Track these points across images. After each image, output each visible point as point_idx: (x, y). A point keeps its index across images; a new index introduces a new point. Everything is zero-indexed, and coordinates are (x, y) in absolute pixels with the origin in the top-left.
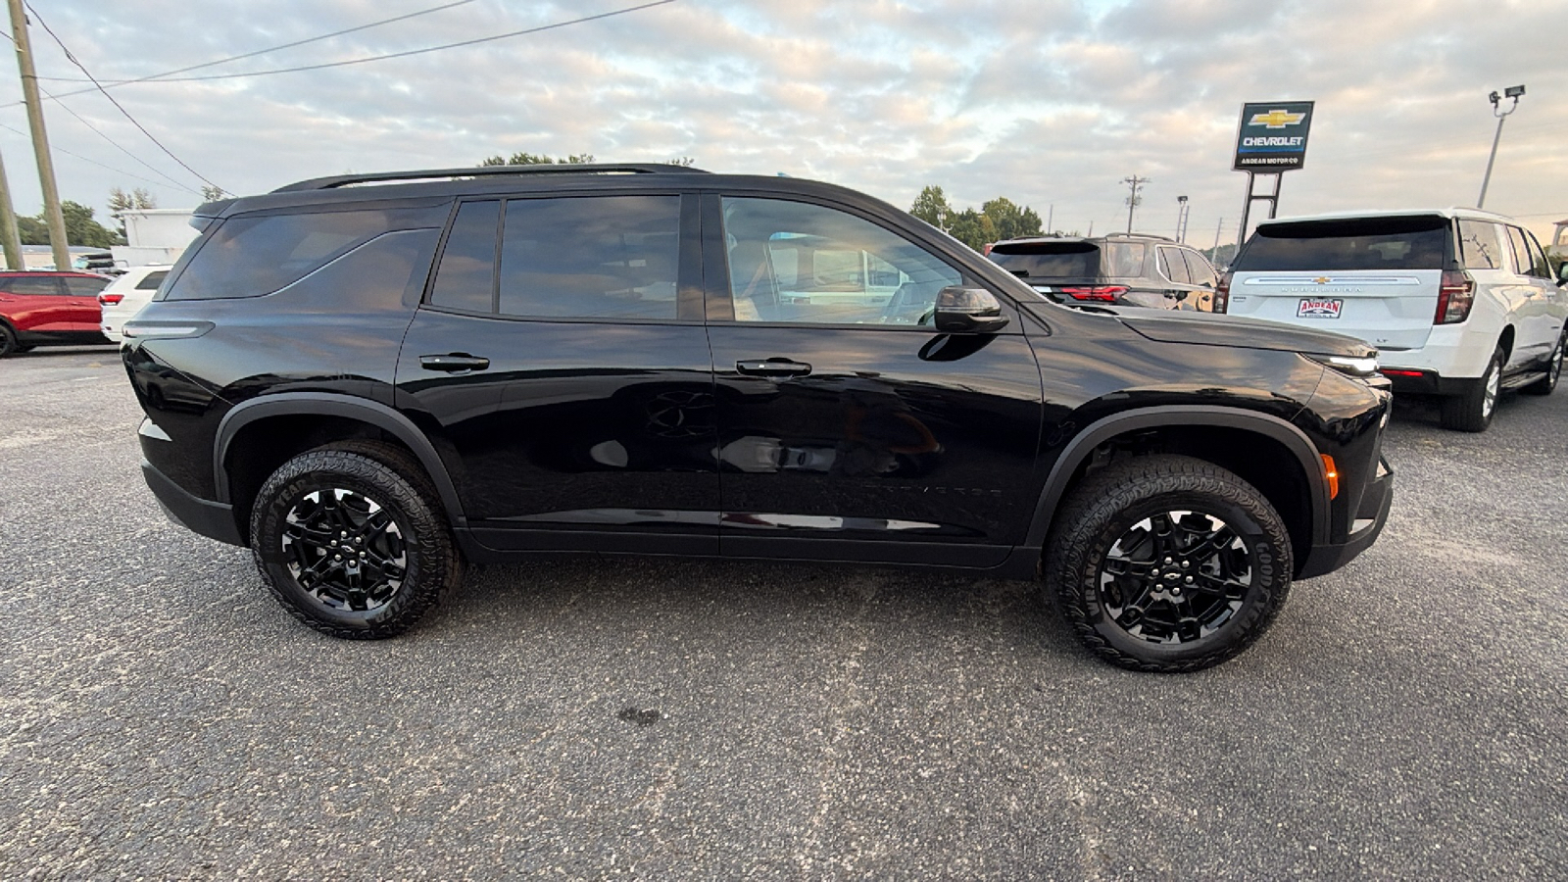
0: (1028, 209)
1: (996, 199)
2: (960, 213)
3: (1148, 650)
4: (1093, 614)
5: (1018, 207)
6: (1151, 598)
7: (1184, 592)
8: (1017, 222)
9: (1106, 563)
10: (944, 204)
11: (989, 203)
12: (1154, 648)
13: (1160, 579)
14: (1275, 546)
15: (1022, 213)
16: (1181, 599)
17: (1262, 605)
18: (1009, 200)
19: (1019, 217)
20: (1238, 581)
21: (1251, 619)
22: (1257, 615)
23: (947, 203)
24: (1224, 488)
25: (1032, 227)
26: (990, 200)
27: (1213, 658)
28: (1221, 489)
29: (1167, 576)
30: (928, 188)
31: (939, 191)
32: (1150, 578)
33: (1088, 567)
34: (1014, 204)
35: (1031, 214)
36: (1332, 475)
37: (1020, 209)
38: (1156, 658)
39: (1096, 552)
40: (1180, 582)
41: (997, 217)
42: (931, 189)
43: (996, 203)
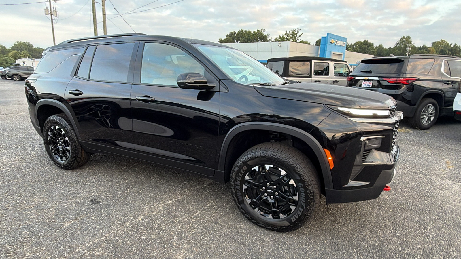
0: (456, 44)
1: (439, 40)
2: (419, 47)
3: (260, 218)
4: (240, 200)
5: (450, 44)
6: (262, 198)
7: (275, 198)
8: (449, 50)
9: (244, 181)
10: (411, 43)
11: (435, 42)
12: (263, 218)
13: (265, 191)
14: (305, 185)
15: (452, 46)
16: (273, 201)
17: (302, 210)
18: (446, 41)
19: (450, 48)
20: (293, 197)
21: (298, 215)
22: (300, 214)
23: (412, 43)
24: (284, 158)
25: (457, 53)
26: (436, 41)
27: (284, 228)
28: (283, 158)
29: (268, 190)
30: (404, 37)
31: (409, 38)
32: (262, 190)
33: (237, 182)
34: (448, 42)
35: (457, 47)
36: (330, 158)
37: (451, 44)
38: (264, 223)
39: (239, 176)
40: (273, 194)
41: (438, 49)
42: (405, 37)
43: (439, 42)
